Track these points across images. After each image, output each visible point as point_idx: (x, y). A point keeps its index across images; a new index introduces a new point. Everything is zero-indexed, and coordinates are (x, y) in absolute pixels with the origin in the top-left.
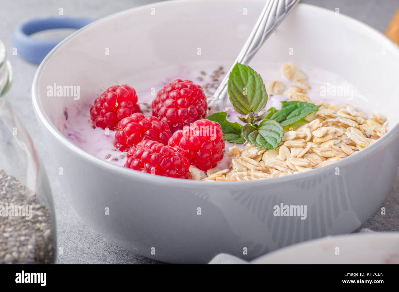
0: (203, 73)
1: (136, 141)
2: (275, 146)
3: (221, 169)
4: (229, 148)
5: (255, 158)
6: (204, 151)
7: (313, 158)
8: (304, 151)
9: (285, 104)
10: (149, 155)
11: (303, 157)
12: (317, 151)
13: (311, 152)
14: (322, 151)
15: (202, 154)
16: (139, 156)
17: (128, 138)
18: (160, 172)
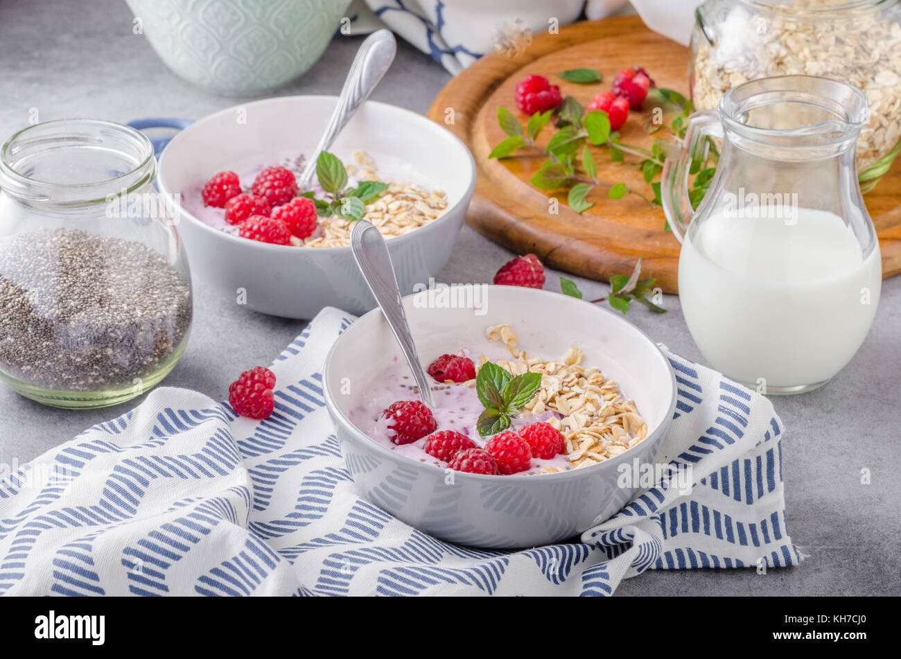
0: (288, 160)
1: (244, 217)
2: (358, 218)
3: (316, 238)
4: (321, 220)
5: (343, 227)
6: (302, 223)
7: (392, 227)
8: (384, 222)
9: (361, 183)
10: (259, 228)
11: (383, 226)
12: (395, 221)
13: (389, 222)
14: (399, 221)
15: (301, 225)
16: (250, 229)
17: (238, 215)
18: (269, 240)
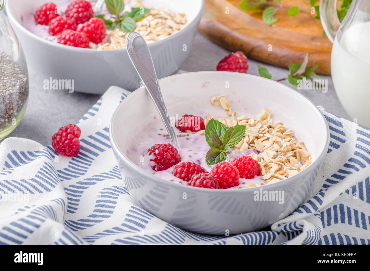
1: (60, 31)
2: (131, 30)
3: (105, 43)
4: (108, 32)
5: (122, 36)
6: (96, 34)
7: (153, 36)
8: (147, 33)
9: (133, 9)
10: (70, 38)
11: (147, 35)
12: (154, 32)
13: (151, 32)
14: (157, 32)
15: (96, 35)
16: (64, 38)
17: (57, 29)
18: (76, 45)
